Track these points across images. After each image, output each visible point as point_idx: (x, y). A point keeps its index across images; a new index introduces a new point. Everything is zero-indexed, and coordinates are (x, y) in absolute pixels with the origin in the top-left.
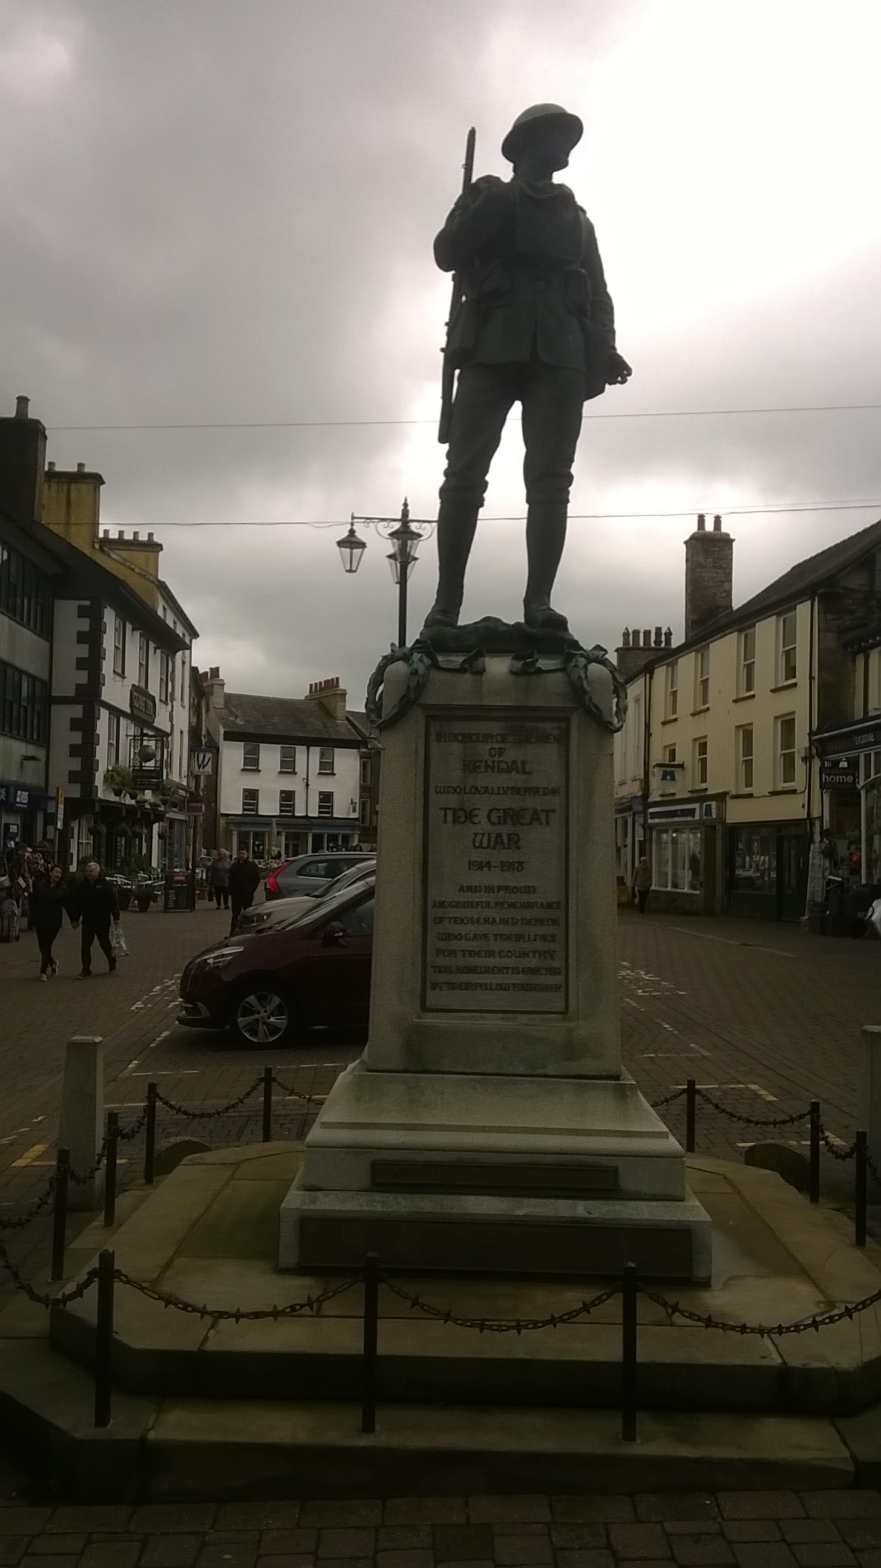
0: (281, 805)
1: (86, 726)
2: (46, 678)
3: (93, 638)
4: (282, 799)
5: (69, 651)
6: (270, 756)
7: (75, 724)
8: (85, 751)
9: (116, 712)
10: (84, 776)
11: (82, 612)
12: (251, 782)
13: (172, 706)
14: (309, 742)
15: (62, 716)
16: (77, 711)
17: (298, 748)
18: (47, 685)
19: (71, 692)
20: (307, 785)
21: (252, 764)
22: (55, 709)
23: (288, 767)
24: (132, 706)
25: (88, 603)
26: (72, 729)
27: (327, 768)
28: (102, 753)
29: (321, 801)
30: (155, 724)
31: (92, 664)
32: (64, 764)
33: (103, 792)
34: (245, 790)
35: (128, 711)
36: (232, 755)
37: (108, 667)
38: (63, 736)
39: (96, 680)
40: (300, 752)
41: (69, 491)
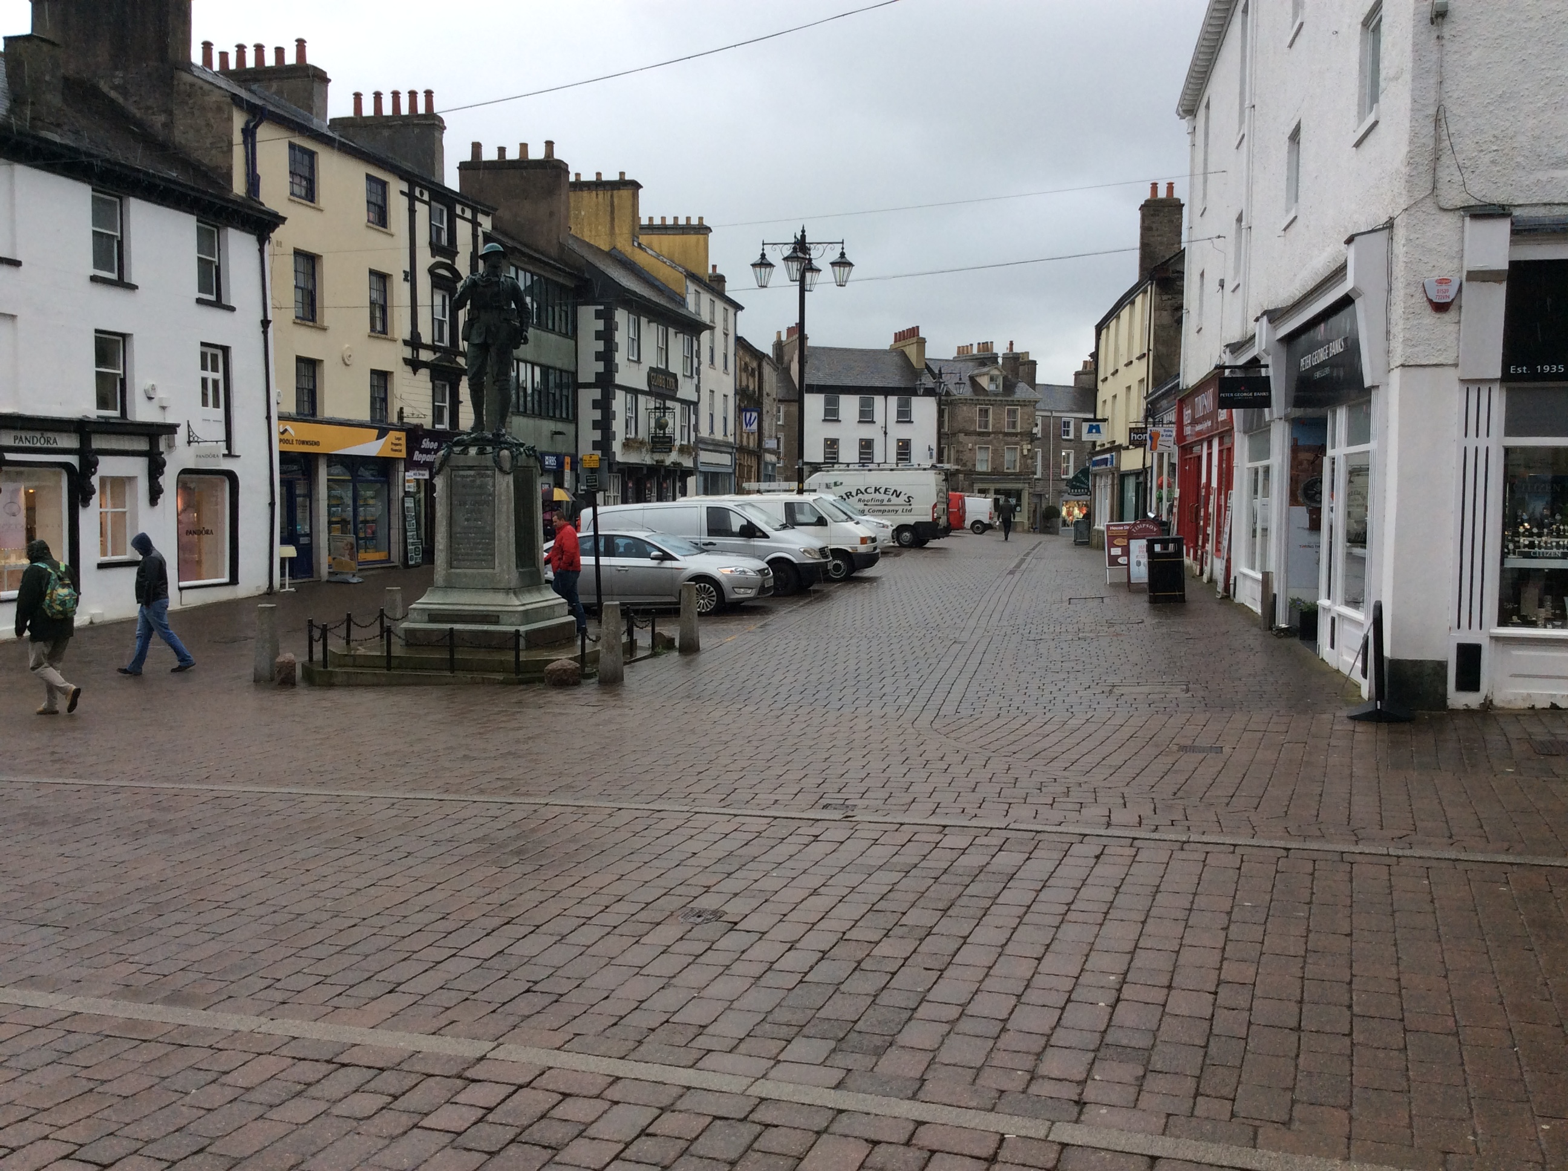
0: (861, 453)
1: (604, 405)
2: (572, 369)
3: (607, 336)
4: (861, 447)
5: (589, 346)
6: (849, 405)
7: (596, 404)
8: (604, 425)
9: (635, 392)
10: (604, 445)
11: (598, 315)
12: (832, 431)
13: (699, 379)
14: (886, 392)
15: (587, 398)
16: (597, 394)
17: (876, 397)
18: (575, 374)
19: (592, 379)
20: (886, 433)
21: (831, 415)
22: (582, 392)
23: (866, 416)
24: (649, 384)
25: (602, 307)
26: (594, 408)
27: (904, 416)
28: (618, 426)
29: (899, 447)
30: (678, 396)
31: (607, 356)
32: (589, 435)
33: (620, 457)
34: (826, 440)
35: (646, 388)
36: (814, 404)
37: (620, 357)
38: (588, 414)
39: (610, 368)
40: (879, 401)
41: (612, 196)
